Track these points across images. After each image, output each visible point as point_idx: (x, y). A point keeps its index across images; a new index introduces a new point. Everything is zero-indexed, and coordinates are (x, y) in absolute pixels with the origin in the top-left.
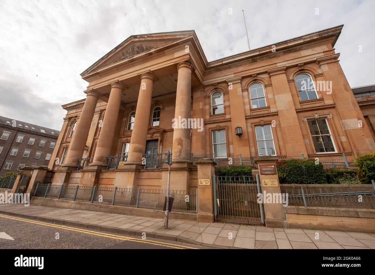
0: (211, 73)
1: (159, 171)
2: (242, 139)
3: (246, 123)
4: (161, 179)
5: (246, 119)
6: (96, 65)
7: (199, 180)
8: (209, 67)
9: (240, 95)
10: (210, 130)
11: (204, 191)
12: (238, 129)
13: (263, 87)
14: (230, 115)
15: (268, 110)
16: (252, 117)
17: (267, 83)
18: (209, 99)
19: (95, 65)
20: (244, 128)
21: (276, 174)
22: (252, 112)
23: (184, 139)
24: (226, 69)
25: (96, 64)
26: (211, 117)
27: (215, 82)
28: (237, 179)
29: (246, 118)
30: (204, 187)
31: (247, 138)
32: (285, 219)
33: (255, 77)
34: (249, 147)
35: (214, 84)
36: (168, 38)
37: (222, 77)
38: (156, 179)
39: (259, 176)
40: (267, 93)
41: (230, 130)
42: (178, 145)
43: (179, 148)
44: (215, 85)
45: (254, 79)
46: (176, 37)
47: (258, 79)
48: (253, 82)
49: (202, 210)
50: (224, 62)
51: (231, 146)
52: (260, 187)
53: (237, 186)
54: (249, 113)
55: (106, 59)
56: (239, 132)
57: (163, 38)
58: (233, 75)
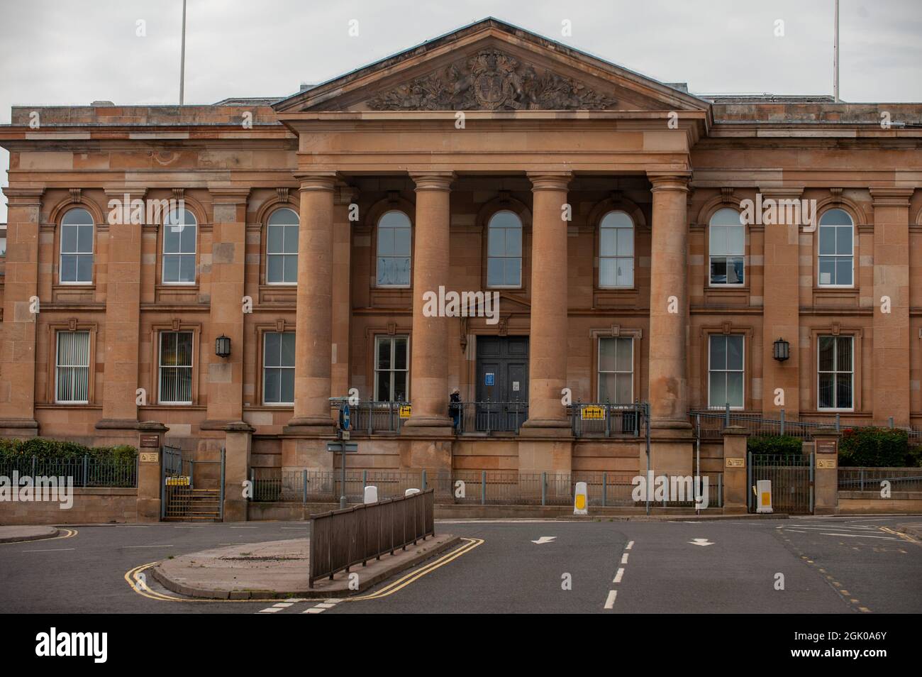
0: (716, 149)
1: (625, 442)
2: (785, 367)
3: (800, 325)
4: (639, 457)
5: (800, 315)
6: (345, 86)
7: (727, 460)
8: (713, 134)
9: (791, 245)
10: (705, 331)
11: (734, 476)
12: (781, 346)
13: (853, 226)
14: (763, 295)
15: (854, 297)
16: (815, 312)
17: (863, 223)
18: (704, 232)
19: (339, 83)
20: (794, 342)
21: (835, 453)
22: (817, 295)
23: (679, 379)
24: (762, 147)
25: (344, 81)
26: (709, 294)
27: (726, 184)
28: (777, 458)
29: (802, 312)
30: (734, 471)
31: (797, 366)
32: (837, 505)
33: (837, 194)
34: (798, 389)
35: (723, 190)
36: (630, 85)
37: (749, 174)
38: (619, 457)
39: (814, 455)
40: (858, 249)
41: (757, 339)
42: (669, 391)
43: (671, 398)
44: (727, 194)
45: (833, 199)
46: (656, 95)
47: (845, 201)
48: (831, 206)
49: (732, 502)
50: (761, 134)
51: (757, 381)
52: (814, 470)
53: (776, 470)
54: (808, 302)
55: (386, 73)
56: (781, 355)
57: (613, 80)
58: (780, 176)
